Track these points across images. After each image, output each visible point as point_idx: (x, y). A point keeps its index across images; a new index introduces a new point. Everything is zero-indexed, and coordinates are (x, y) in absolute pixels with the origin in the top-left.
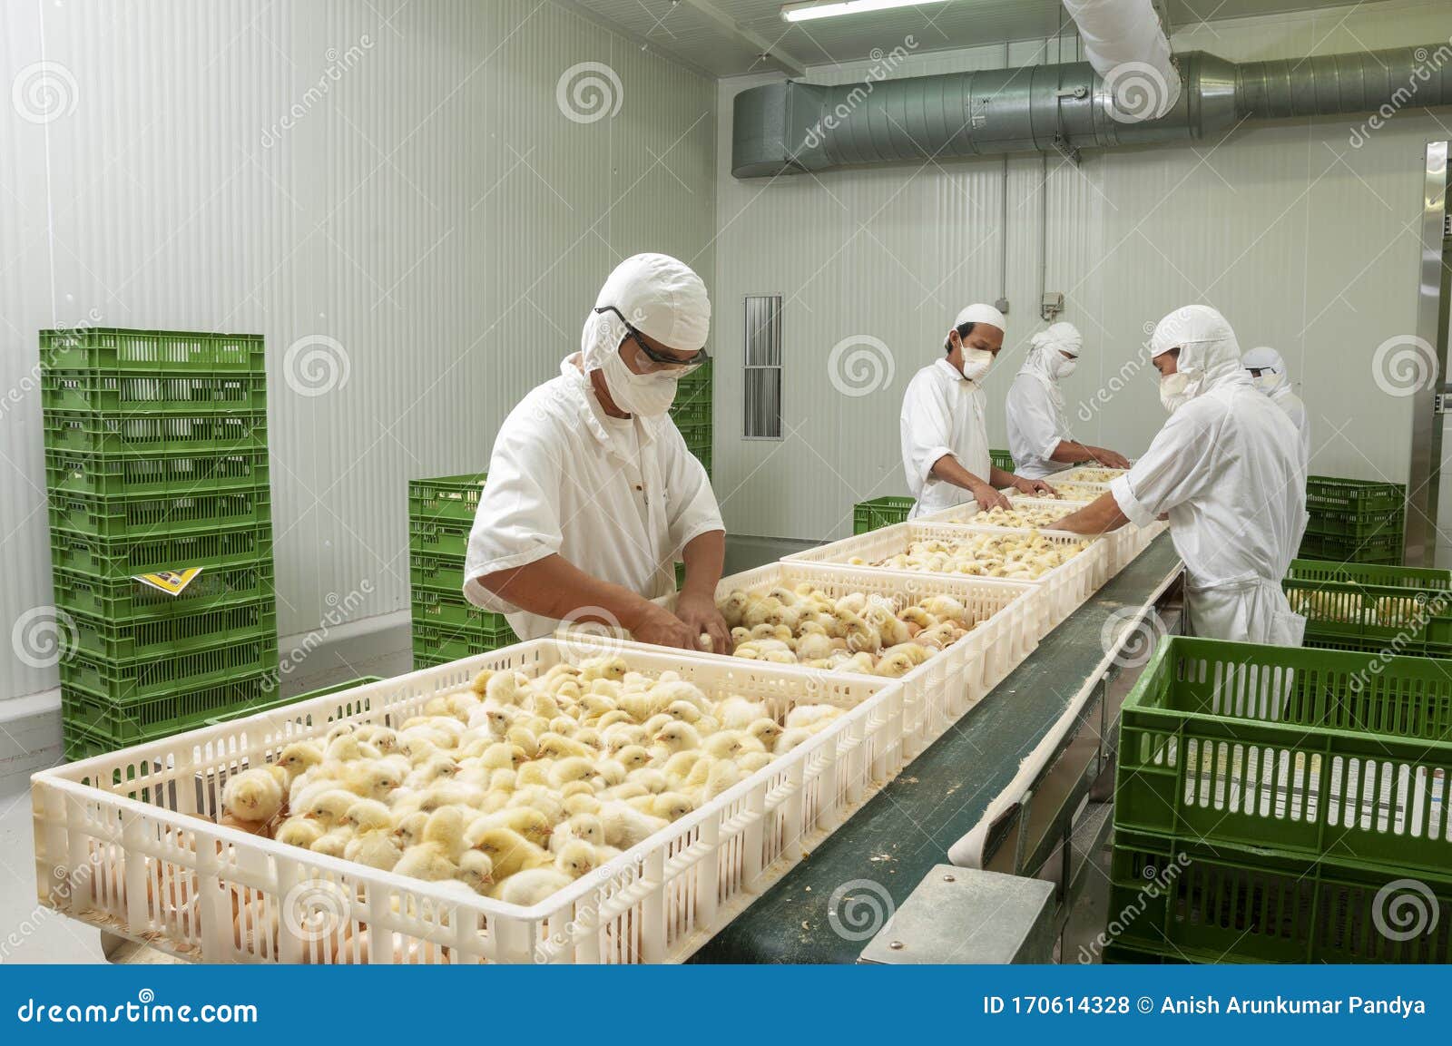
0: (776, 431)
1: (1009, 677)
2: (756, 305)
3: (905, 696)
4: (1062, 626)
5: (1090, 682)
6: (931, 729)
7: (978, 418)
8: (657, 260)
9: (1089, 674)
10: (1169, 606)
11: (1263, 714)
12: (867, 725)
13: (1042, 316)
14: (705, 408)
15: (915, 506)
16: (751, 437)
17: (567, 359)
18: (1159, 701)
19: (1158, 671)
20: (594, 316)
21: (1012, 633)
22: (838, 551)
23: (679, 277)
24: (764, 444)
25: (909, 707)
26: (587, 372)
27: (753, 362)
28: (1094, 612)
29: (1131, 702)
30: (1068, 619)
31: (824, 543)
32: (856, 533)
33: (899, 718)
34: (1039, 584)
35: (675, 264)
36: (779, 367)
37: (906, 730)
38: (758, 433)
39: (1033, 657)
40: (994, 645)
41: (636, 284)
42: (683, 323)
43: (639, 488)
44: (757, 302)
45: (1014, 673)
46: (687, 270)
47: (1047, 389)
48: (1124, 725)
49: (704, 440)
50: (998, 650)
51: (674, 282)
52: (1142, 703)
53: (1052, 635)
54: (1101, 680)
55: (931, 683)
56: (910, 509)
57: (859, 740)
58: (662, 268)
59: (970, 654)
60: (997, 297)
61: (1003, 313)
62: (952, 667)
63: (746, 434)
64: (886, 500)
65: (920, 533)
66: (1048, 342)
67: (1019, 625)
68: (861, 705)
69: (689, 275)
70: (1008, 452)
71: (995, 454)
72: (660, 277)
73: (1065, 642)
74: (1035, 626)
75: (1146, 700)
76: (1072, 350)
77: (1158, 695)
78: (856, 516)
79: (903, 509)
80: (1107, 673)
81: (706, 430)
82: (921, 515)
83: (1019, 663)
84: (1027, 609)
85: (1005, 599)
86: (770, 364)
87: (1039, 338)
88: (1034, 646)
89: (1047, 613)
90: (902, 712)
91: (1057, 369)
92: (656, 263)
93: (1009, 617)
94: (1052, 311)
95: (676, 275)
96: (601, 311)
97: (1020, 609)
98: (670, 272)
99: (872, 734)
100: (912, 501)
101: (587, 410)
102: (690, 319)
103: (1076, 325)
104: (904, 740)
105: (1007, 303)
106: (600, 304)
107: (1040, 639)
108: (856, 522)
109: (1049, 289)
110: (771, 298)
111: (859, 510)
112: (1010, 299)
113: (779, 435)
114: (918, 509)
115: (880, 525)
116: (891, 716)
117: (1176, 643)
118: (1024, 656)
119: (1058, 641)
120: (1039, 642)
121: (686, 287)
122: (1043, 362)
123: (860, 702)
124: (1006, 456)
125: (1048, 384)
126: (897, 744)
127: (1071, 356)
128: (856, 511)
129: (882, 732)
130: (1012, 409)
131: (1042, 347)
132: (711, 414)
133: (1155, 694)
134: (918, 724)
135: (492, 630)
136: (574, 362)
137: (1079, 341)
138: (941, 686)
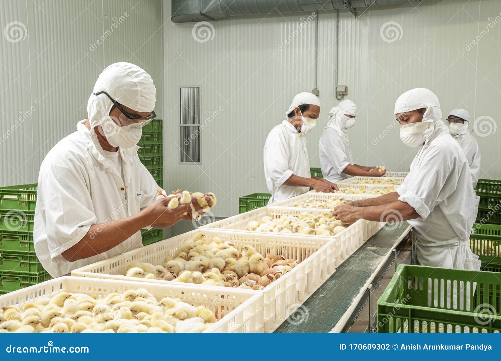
0: (197, 159)
1: (321, 287)
2: (186, 93)
3: (265, 299)
4: (348, 261)
5: (363, 290)
6: (279, 318)
7: (305, 152)
8: (125, 66)
9: (363, 286)
10: (404, 249)
11: (455, 307)
12: (244, 316)
13: (337, 97)
14: (159, 147)
15: (271, 199)
16: (184, 163)
17: (80, 122)
18: (398, 299)
19: (397, 283)
20: (93, 97)
21: (321, 265)
22: (230, 223)
23: (139, 74)
24: (192, 166)
25: (267, 305)
26: (92, 127)
27: (185, 122)
28: (364, 253)
29: (382, 300)
30: (351, 257)
31: (224, 218)
32: (240, 212)
33: (261, 312)
34: (335, 238)
35: (135, 68)
36: (199, 125)
37: (266, 318)
38: (188, 160)
39: (333, 277)
40: (312, 271)
41: (116, 78)
42: (143, 98)
43: (122, 189)
44: (187, 90)
45: (323, 285)
46: (142, 71)
47: (340, 135)
48: (379, 313)
49: (159, 164)
50: (314, 273)
51: (137, 77)
52: (388, 301)
53: (342, 265)
54: (368, 289)
55: (278, 292)
56: (268, 200)
57: (240, 325)
58: (129, 70)
59: (299, 276)
60: (313, 88)
61: (317, 96)
62: (289, 283)
63: (182, 161)
64: (256, 195)
65: (273, 212)
66: (339, 111)
67: (325, 260)
68: (241, 305)
69: (144, 73)
70: (320, 169)
71: (313, 170)
72: (128, 75)
73: (350, 268)
74: (334, 260)
75: (390, 300)
76: (352, 113)
77: (398, 297)
78: (240, 204)
79: (264, 200)
80: (371, 285)
81: (159, 159)
82: (274, 203)
83: (325, 280)
84: (329, 252)
85: (317, 247)
86: (194, 123)
87: (334, 110)
88: (333, 271)
89: (340, 253)
90: (263, 309)
91: (345, 124)
92: (126, 68)
93: (319, 256)
94: (341, 95)
95: (136, 74)
96: (97, 94)
97: (325, 251)
98: (133, 72)
99: (247, 321)
100: (270, 195)
101: (92, 147)
102: (147, 96)
103: (354, 101)
104: (264, 324)
105: (318, 91)
106: (96, 90)
107: (337, 267)
108: (240, 207)
109: (340, 83)
110: (194, 88)
111: (241, 200)
112: (319, 88)
113: (199, 161)
114: (273, 200)
115: (253, 208)
116: (257, 310)
117: (406, 269)
118: (328, 276)
119: (346, 268)
120: (336, 269)
121: (142, 80)
122: (337, 121)
123: (241, 303)
124: (319, 171)
125: (340, 133)
126: (261, 326)
127: (351, 117)
128: (240, 201)
129: (253, 319)
130: (322, 145)
131: (336, 114)
132: (162, 150)
133: (396, 296)
134: (272, 315)
135: (36, 273)
136: (84, 123)
137: (355, 108)
138: (284, 294)
